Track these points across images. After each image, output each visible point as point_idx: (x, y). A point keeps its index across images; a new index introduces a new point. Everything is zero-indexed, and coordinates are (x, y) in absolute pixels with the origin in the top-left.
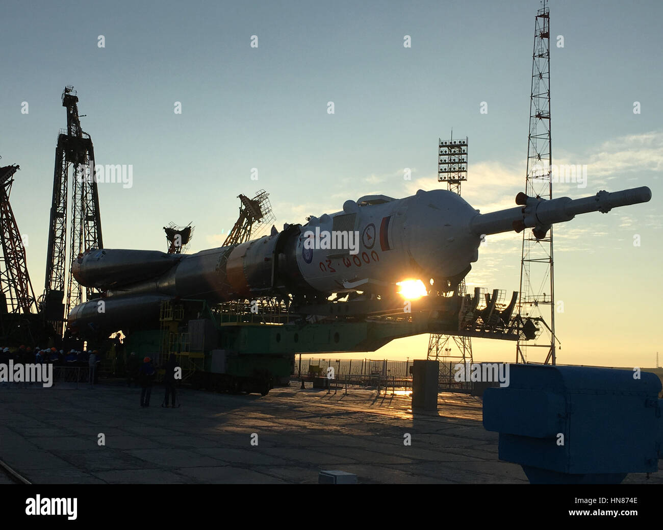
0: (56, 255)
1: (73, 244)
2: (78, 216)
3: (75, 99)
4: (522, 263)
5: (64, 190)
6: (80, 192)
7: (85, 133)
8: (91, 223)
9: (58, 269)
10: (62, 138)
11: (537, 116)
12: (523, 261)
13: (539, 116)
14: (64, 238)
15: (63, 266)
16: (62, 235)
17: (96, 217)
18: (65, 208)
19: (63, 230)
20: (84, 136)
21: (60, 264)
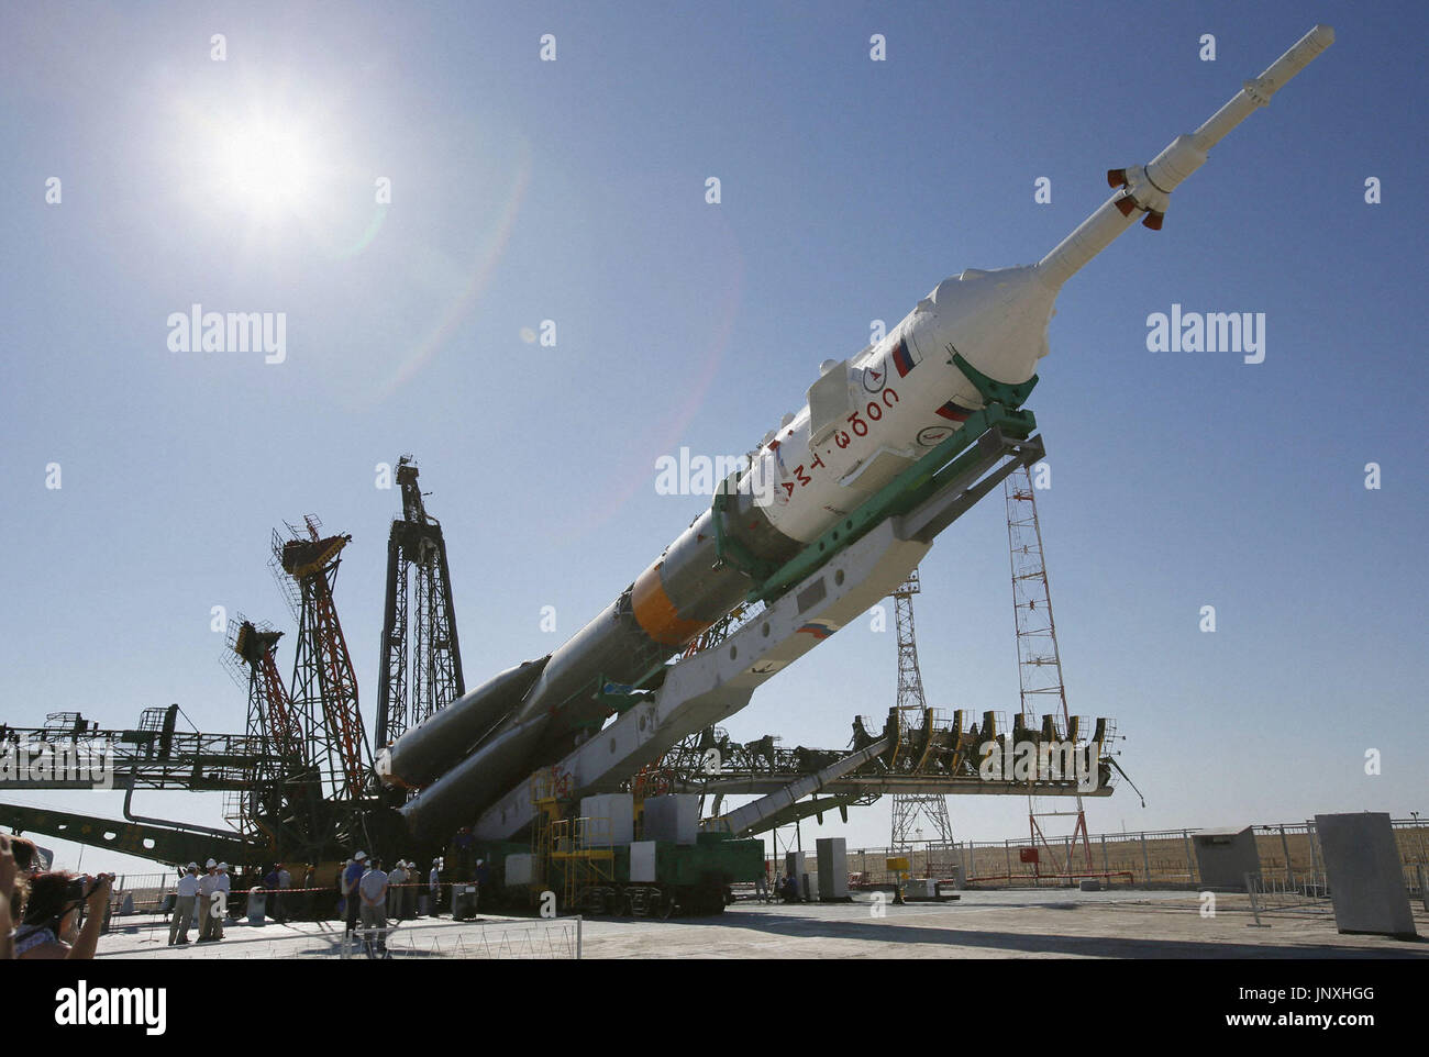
0: (391, 704)
1: (419, 685)
2: (425, 641)
3: (415, 472)
4: (1022, 697)
5: (402, 602)
6: (427, 604)
7: (431, 518)
8: (444, 653)
9: (393, 726)
10: (396, 525)
11: (1015, 497)
12: (1022, 694)
13: (1018, 497)
14: (403, 677)
15: (403, 721)
16: (400, 673)
17: (452, 642)
18: (403, 630)
19: (400, 663)
20: (430, 522)
21: (397, 719)
